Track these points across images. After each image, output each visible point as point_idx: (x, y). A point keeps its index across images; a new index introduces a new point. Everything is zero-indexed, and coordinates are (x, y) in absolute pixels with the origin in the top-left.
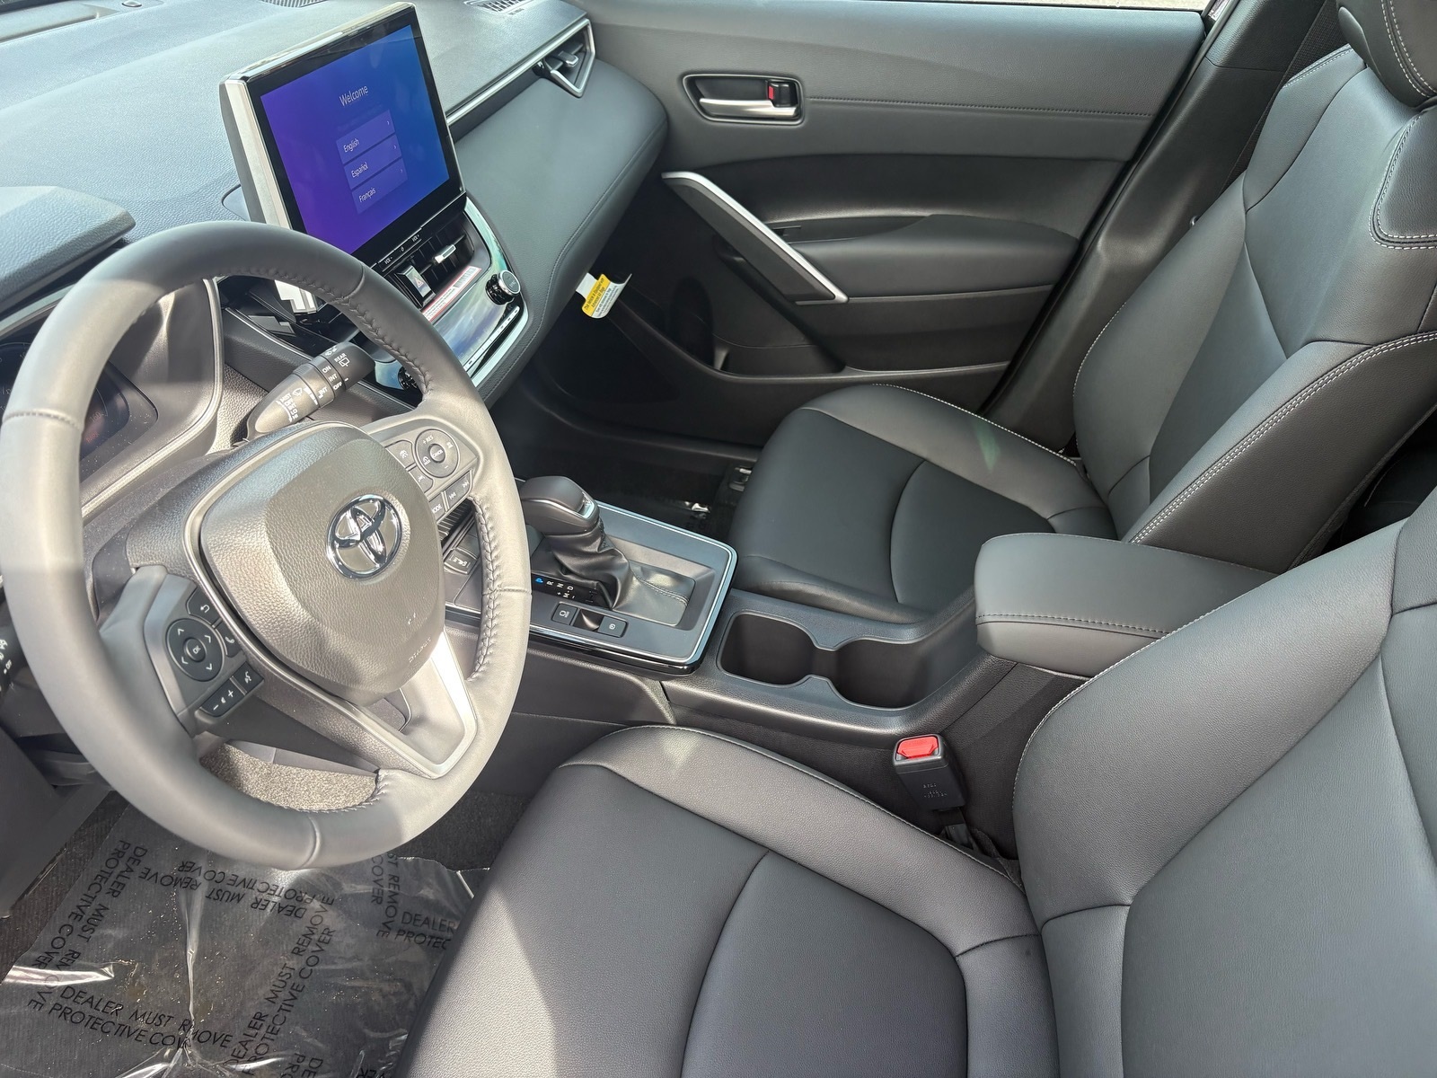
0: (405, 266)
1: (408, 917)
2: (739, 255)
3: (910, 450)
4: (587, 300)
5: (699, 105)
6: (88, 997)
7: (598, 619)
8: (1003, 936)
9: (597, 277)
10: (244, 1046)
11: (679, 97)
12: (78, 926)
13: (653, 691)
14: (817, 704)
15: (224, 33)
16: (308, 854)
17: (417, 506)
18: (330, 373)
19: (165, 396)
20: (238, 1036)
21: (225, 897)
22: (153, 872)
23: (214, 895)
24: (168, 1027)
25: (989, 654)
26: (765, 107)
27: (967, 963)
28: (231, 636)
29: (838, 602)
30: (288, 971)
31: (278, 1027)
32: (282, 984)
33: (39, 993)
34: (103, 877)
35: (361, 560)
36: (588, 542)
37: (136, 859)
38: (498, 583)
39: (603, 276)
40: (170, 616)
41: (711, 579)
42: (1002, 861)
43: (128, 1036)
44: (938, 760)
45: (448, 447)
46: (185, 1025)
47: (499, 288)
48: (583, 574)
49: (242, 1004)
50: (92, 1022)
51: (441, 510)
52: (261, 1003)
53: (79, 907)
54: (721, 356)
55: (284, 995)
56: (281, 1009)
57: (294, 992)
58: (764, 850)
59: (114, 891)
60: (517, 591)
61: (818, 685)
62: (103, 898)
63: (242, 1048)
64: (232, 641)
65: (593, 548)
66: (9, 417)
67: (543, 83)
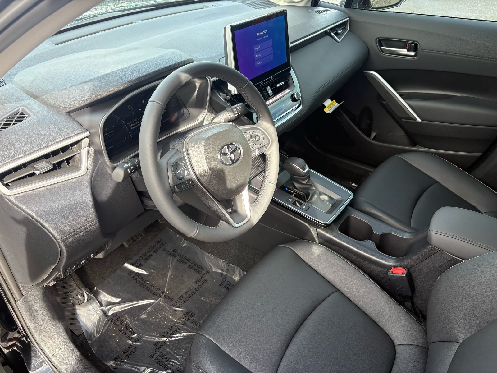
0: (267, 86)
1: (228, 283)
2: (385, 101)
3: (434, 178)
4: (326, 107)
5: (381, 49)
6: (141, 277)
7: (301, 204)
8: (414, 344)
9: (332, 100)
10: (176, 303)
11: (374, 45)
12: (144, 258)
13: (313, 231)
14: (368, 250)
15: (237, 15)
16: (194, 233)
17: (247, 150)
18: (235, 111)
19: (193, 111)
20: (175, 300)
21: (182, 262)
22: (166, 250)
23: (179, 261)
24: (159, 291)
25: (430, 244)
26: (404, 51)
27: (397, 348)
28: (189, 171)
29: (387, 220)
30: (193, 287)
31: (186, 301)
32: (190, 290)
33: (131, 272)
34: (153, 247)
35: (227, 160)
36: (304, 180)
37: (163, 245)
38: (267, 180)
39: (334, 101)
40: (174, 161)
41: (342, 201)
42: (421, 319)
43: (149, 290)
44: (404, 276)
45: (261, 137)
46: (163, 293)
47: (294, 97)
48: (300, 190)
49: (179, 292)
50: (141, 284)
51: (254, 154)
52: (183, 293)
53: (145, 253)
54: (373, 134)
55: (190, 293)
56: (188, 297)
57: (193, 293)
58: (337, 290)
59: (155, 251)
60: (272, 183)
61: (371, 244)
62: (152, 252)
63: (175, 303)
64: (189, 172)
65: (305, 182)
66: (149, 102)
67: (328, 38)
